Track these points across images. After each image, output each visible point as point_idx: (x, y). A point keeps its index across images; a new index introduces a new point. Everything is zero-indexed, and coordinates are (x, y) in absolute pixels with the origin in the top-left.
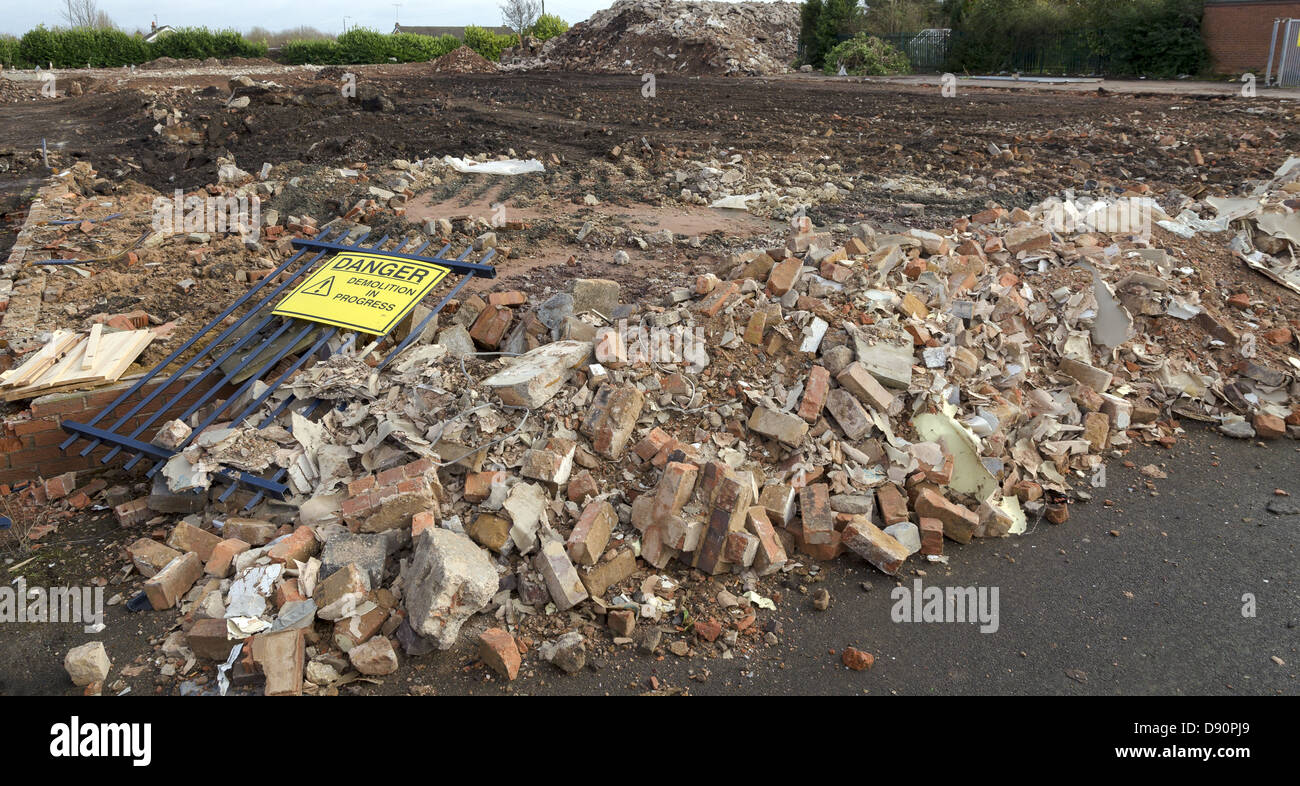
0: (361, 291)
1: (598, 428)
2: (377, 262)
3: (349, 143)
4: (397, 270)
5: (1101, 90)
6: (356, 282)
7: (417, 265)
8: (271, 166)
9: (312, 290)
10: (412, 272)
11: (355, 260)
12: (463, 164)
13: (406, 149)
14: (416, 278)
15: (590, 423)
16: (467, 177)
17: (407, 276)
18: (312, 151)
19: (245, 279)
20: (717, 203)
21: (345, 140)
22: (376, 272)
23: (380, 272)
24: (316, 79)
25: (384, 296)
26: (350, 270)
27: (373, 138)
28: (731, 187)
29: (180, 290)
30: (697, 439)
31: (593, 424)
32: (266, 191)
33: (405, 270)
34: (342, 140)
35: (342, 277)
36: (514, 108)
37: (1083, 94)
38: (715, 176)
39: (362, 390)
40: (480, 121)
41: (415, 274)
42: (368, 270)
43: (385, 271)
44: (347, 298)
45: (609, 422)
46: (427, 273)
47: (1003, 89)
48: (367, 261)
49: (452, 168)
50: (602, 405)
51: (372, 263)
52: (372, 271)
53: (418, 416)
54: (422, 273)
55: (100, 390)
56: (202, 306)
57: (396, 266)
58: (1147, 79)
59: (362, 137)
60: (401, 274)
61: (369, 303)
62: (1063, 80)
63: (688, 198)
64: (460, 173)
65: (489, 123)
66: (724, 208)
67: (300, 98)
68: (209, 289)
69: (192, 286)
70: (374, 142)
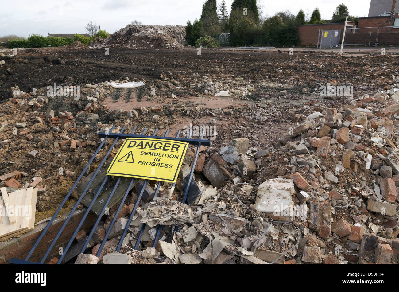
0: (151, 159)
1: (320, 225)
2: (150, 142)
3: (65, 78)
4: (163, 146)
5: (279, 50)
6: (145, 154)
7: (172, 143)
8: (36, 89)
9: (124, 160)
10: (171, 146)
11: (138, 142)
12: (114, 84)
13: (88, 79)
14: (175, 150)
15: (314, 223)
16: (119, 90)
17: (170, 148)
18: (49, 82)
19: (59, 146)
20: (218, 94)
21: (63, 77)
22: (153, 147)
23: (155, 147)
24: (25, 53)
25: (164, 160)
26: (138, 147)
27: (74, 76)
28: (218, 88)
29: (31, 156)
30: (356, 221)
31: (316, 224)
32: (42, 101)
33: (167, 145)
34: (62, 77)
35: (137, 152)
36: (108, 62)
37: (274, 52)
38: (212, 84)
39: (188, 219)
40: (101, 67)
41: (173, 147)
42: (148, 147)
43: (157, 146)
44: (144, 163)
45: (325, 222)
46: (179, 146)
47: (252, 51)
48: (145, 142)
49: (112, 86)
50: (316, 213)
51: (148, 143)
52: (150, 147)
53: (230, 233)
54: (177, 146)
55: (26, 235)
56: (46, 164)
57: (162, 144)
58: (285, 47)
59: (70, 76)
60: (166, 148)
61: (158, 164)
62: (265, 48)
63: (207, 93)
64: (115, 88)
65: (105, 68)
66: (221, 96)
67: (26, 60)
68: (45, 154)
69: (37, 154)
70: (75, 78)
